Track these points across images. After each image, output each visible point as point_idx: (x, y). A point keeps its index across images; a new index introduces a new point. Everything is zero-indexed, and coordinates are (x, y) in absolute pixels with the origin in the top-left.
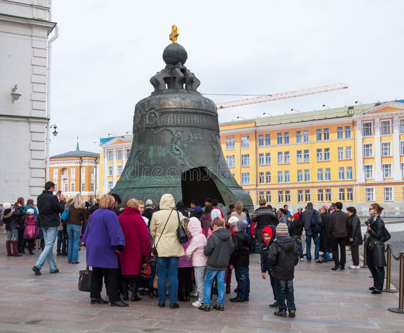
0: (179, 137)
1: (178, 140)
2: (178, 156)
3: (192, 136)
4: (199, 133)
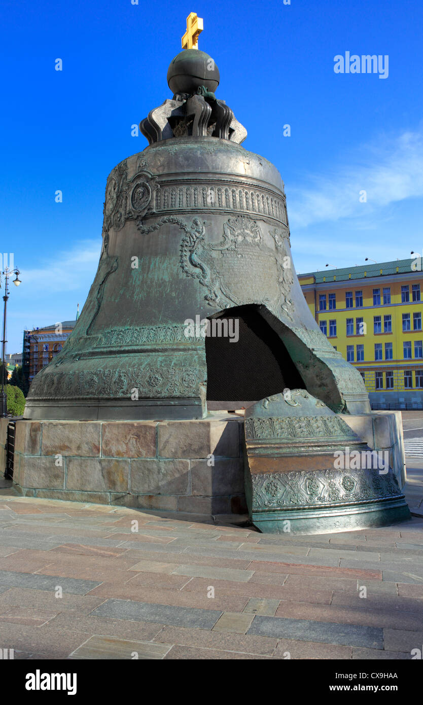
0: (201, 236)
1: (198, 244)
2: (199, 280)
3: (229, 234)
4: (247, 228)
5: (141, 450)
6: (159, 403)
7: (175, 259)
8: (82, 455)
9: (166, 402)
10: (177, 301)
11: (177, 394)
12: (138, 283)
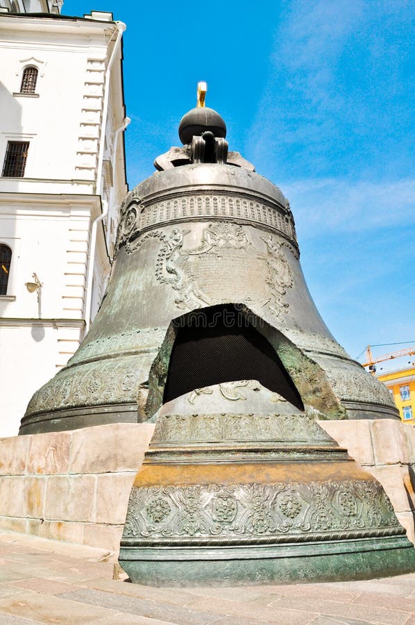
0: (178, 243)
1: (174, 251)
2: (170, 285)
3: (209, 238)
4: (229, 232)
5: (57, 465)
6: (93, 411)
7: (151, 270)
8: (12, 473)
9: (100, 410)
10: (146, 307)
11: (112, 399)
12: (118, 298)
